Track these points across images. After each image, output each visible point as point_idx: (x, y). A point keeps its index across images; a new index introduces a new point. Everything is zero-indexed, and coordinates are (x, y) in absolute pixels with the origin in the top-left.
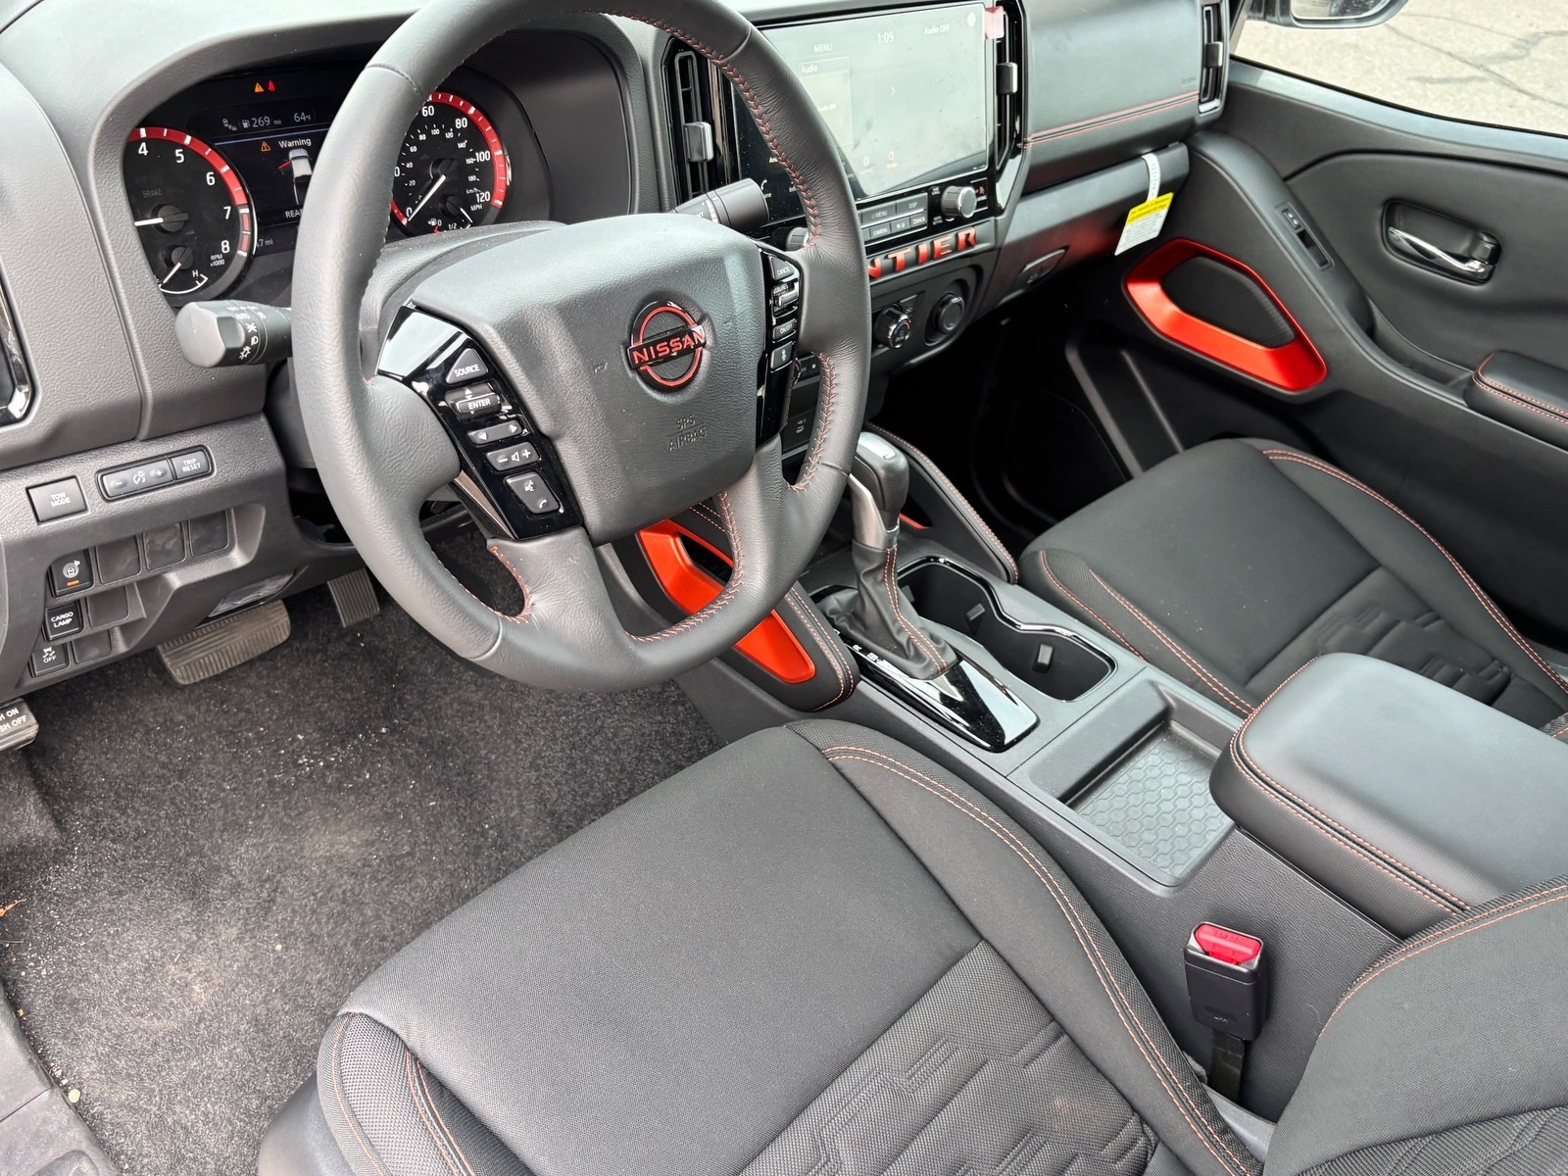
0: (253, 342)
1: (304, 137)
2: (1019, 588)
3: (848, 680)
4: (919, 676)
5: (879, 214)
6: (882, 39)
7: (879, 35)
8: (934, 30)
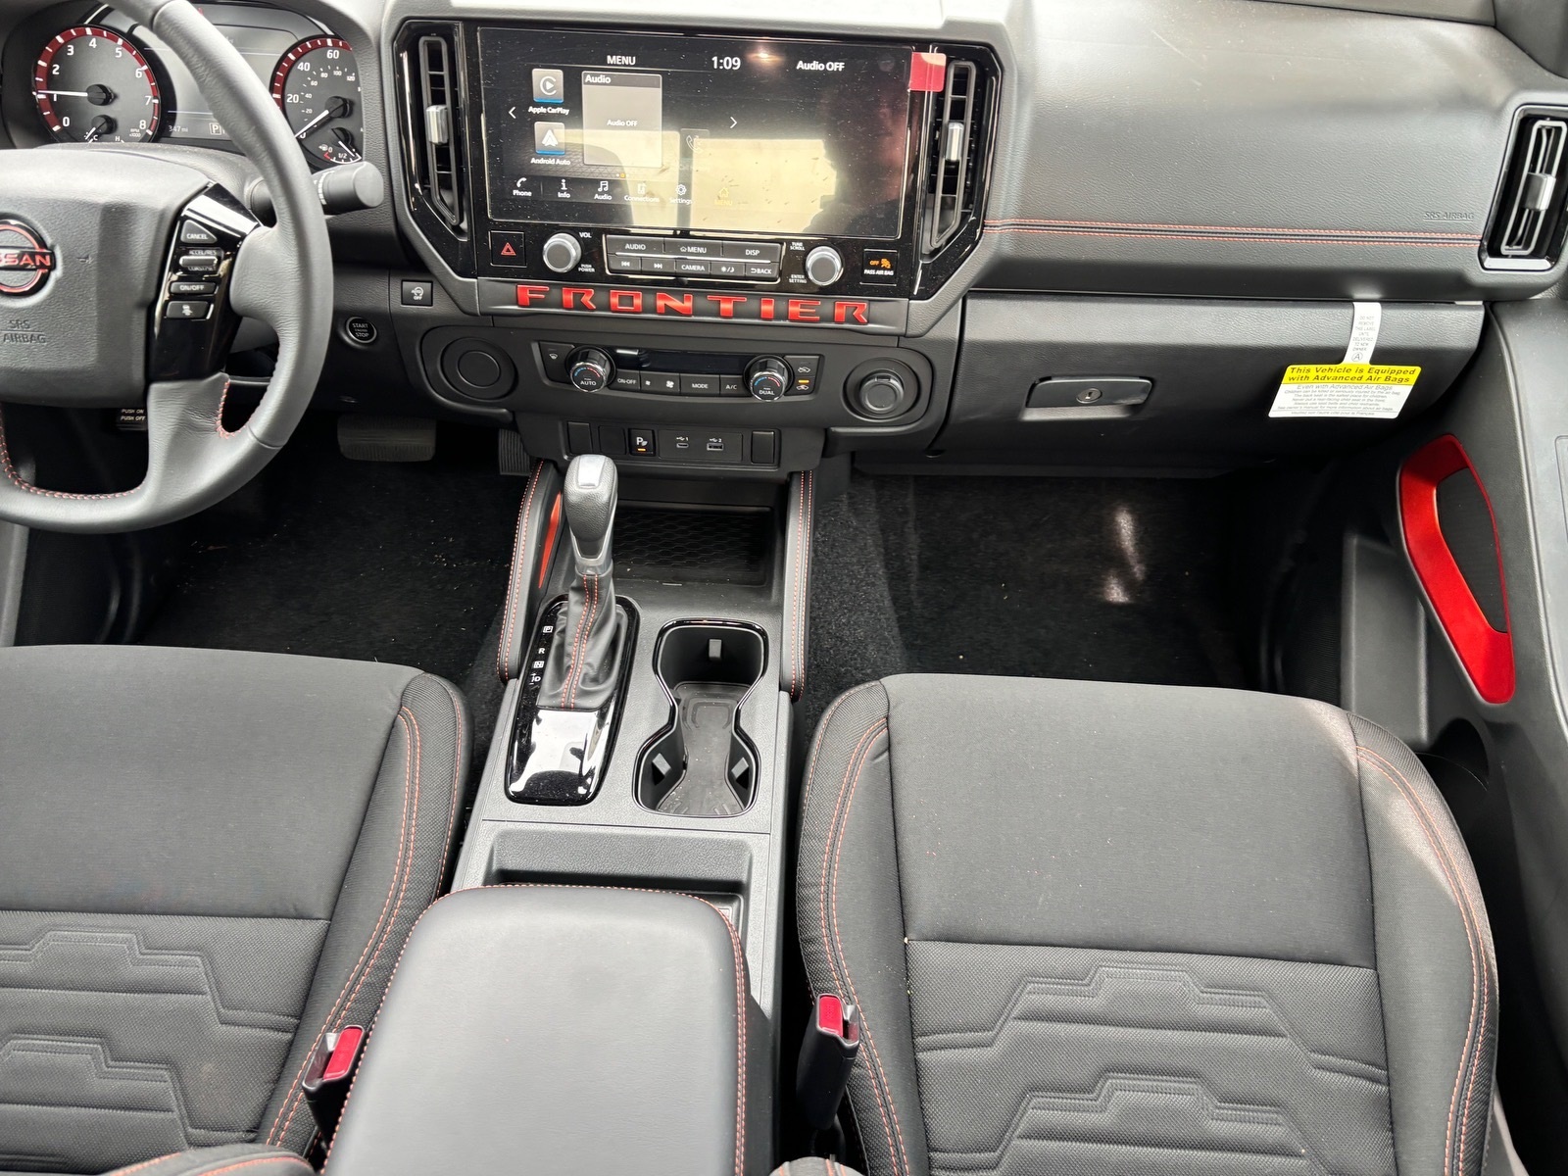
2: (785, 696)
3: (502, 672)
4: (541, 701)
5: (693, 249)
6: (719, 64)
7: (715, 59)
8: (815, 66)
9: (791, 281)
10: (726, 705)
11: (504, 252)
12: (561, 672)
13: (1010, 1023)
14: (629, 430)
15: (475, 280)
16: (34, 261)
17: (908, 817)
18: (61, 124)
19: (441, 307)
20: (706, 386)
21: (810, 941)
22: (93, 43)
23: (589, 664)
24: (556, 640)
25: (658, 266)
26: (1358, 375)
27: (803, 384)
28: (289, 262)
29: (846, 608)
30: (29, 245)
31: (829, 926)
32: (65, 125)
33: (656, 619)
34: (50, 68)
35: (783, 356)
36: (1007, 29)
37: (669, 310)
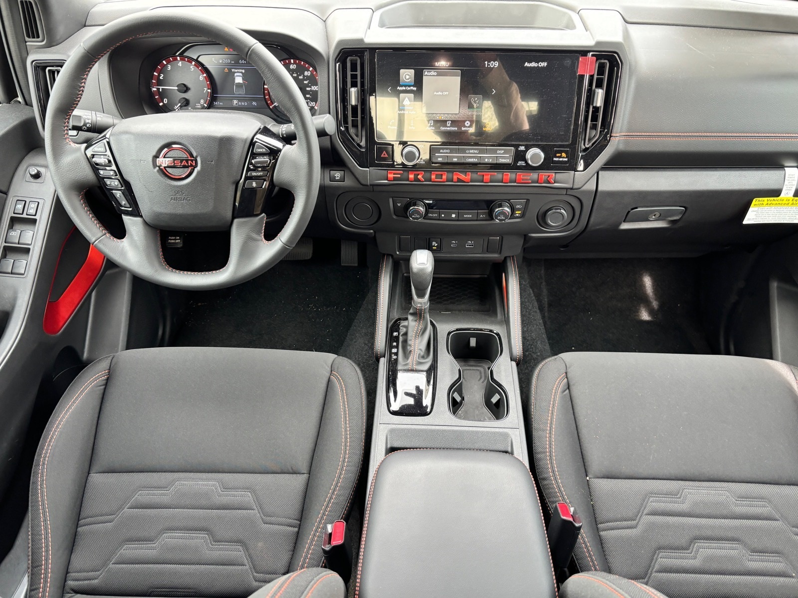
0: (88, 125)
1: (242, 69)
2: (514, 364)
3: (377, 354)
4: (399, 367)
5: (472, 151)
6: (488, 65)
7: (486, 62)
8: (533, 64)
9: (518, 164)
10: (478, 370)
11: (382, 156)
12: (407, 354)
13: (644, 517)
14: (429, 239)
15: (368, 169)
16: (188, 163)
17: (583, 421)
18: (163, 102)
19: (349, 182)
20: (471, 216)
21: (544, 479)
22: (180, 64)
23: (420, 349)
24: (401, 339)
25: (455, 160)
26: (787, 202)
27: (518, 213)
28: (303, 160)
29: (525, 323)
30: (186, 156)
31: (553, 471)
32: (164, 102)
33: (445, 328)
34: (159, 76)
35: (509, 200)
36: (624, 45)
37: (459, 180)
